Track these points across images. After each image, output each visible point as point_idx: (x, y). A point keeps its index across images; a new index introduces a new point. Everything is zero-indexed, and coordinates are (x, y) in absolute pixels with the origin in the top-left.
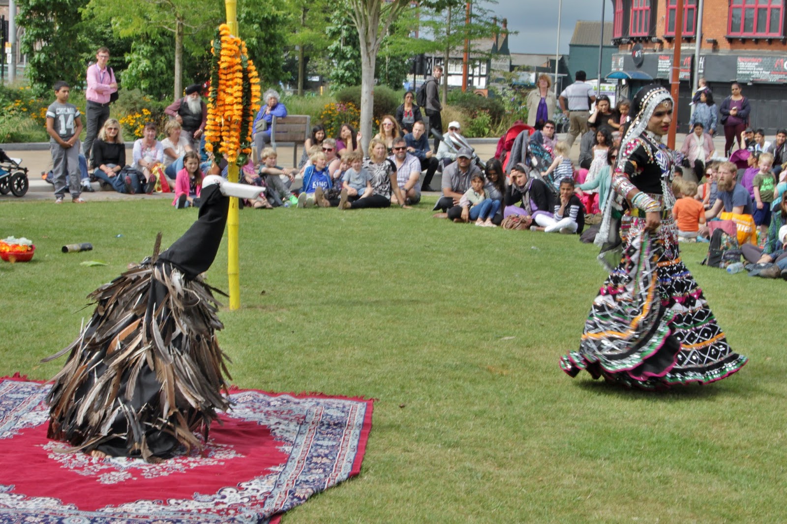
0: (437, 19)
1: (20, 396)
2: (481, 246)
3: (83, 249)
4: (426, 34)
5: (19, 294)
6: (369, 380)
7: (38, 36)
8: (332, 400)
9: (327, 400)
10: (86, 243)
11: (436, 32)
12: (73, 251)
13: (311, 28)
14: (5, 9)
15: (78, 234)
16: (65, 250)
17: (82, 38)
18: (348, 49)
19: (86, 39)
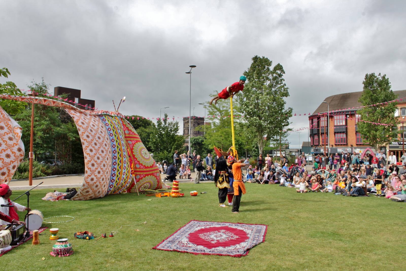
0: (274, 143)
1: (195, 224)
2: (287, 191)
3: (204, 193)
4: (272, 146)
5: (193, 203)
6: (265, 221)
7: (194, 149)
8: (259, 225)
9: (258, 225)
10: (205, 192)
11: (274, 145)
12: (203, 193)
13: (249, 145)
14: (188, 144)
15: (204, 190)
16: (201, 193)
17: (203, 149)
18: (256, 150)
19: (204, 150)
